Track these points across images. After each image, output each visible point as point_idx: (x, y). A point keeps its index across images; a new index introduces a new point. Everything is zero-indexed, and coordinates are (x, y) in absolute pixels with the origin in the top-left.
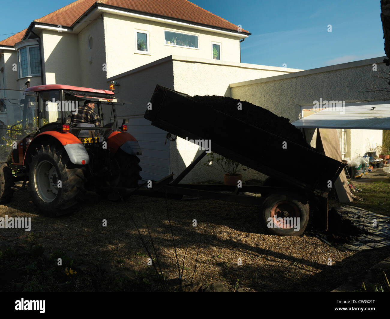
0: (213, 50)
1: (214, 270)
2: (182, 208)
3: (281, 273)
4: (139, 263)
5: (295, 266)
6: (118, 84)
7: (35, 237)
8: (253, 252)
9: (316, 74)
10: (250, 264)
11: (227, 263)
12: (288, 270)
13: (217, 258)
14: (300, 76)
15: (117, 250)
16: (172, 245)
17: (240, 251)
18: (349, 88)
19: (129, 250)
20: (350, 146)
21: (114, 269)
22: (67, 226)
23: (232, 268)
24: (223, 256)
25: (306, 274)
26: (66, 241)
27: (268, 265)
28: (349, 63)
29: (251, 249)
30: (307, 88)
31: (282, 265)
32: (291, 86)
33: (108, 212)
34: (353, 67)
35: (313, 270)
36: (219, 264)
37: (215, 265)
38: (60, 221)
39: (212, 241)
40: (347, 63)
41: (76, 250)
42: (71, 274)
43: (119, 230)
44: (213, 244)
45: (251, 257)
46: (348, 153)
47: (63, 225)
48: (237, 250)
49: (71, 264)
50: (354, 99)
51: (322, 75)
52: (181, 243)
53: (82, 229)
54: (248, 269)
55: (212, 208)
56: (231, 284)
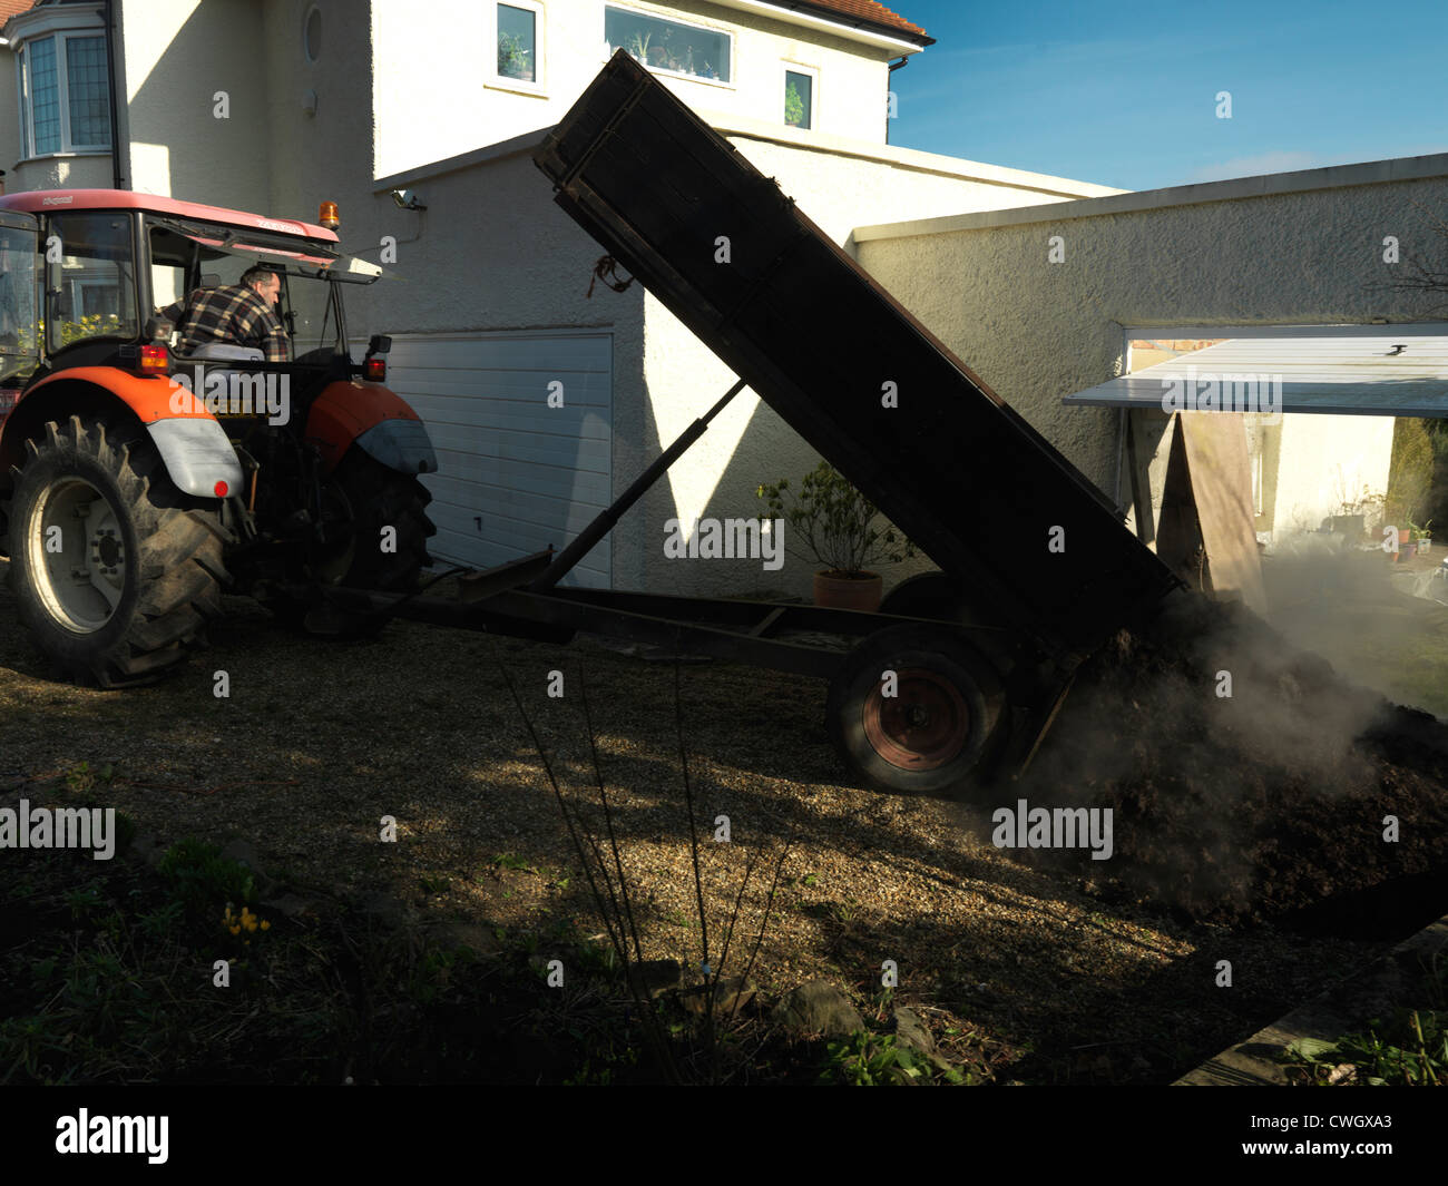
0: (787, 96)
1: (795, 933)
2: (655, 691)
3: (1045, 952)
4: (508, 895)
5: (1097, 926)
6: (417, 203)
7: (95, 777)
8: (936, 871)
9: (1194, 205)
10: (926, 915)
11: (843, 909)
12: (1072, 939)
13: (800, 886)
14: (1132, 213)
15: (418, 843)
16: (628, 830)
17: (887, 863)
18: (1317, 268)
19: (463, 844)
20: (1275, 490)
21: (414, 916)
22: (217, 740)
23: (861, 927)
24: (823, 879)
25: (1139, 959)
26: (216, 797)
27: (994, 921)
28: (1326, 169)
29: (930, 856)
30: (1155, 259)
31: (1047, 924)
32: (1094, 249)
33: (376, 696)
34: (1340, 188)
35: (1161, 943)
36: (813, 911)
37: (796, 912)
38: (189, 722)
39: (780, 820)
40: (1319, 170)
41: (258, 834)
42: (247, 930)
43: (421, 764)
44: (782, 832)
45: (929, 886)
46: (1263, 514)
47: (202, 736)
48: (875, 860)
49: (246, 892)
50: (1332, 312)
51: (1220, 210)
52: (662, 824)
53: (279, 756)
54: (921, 932)
55: (769, 695)
56: (861, 989)
